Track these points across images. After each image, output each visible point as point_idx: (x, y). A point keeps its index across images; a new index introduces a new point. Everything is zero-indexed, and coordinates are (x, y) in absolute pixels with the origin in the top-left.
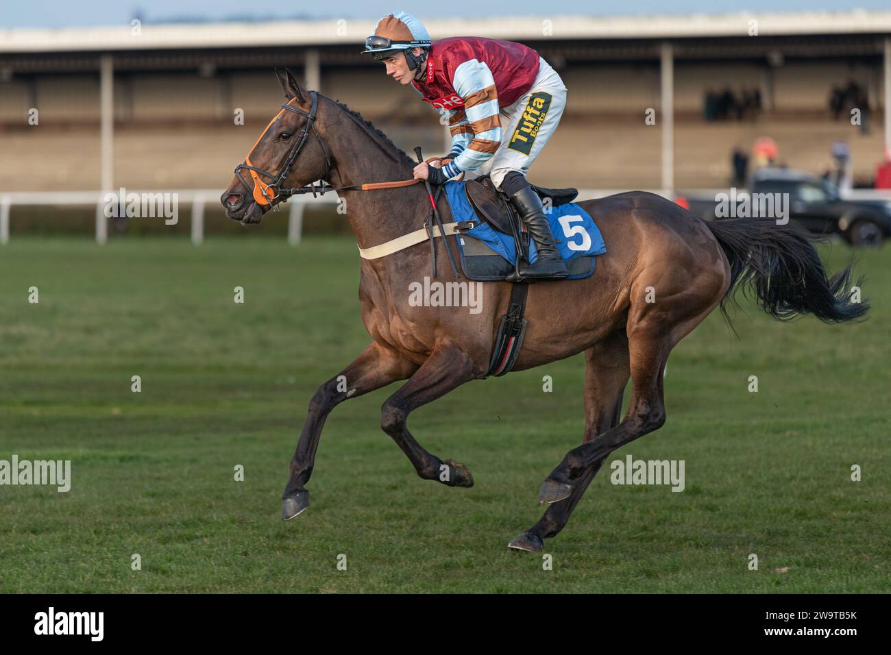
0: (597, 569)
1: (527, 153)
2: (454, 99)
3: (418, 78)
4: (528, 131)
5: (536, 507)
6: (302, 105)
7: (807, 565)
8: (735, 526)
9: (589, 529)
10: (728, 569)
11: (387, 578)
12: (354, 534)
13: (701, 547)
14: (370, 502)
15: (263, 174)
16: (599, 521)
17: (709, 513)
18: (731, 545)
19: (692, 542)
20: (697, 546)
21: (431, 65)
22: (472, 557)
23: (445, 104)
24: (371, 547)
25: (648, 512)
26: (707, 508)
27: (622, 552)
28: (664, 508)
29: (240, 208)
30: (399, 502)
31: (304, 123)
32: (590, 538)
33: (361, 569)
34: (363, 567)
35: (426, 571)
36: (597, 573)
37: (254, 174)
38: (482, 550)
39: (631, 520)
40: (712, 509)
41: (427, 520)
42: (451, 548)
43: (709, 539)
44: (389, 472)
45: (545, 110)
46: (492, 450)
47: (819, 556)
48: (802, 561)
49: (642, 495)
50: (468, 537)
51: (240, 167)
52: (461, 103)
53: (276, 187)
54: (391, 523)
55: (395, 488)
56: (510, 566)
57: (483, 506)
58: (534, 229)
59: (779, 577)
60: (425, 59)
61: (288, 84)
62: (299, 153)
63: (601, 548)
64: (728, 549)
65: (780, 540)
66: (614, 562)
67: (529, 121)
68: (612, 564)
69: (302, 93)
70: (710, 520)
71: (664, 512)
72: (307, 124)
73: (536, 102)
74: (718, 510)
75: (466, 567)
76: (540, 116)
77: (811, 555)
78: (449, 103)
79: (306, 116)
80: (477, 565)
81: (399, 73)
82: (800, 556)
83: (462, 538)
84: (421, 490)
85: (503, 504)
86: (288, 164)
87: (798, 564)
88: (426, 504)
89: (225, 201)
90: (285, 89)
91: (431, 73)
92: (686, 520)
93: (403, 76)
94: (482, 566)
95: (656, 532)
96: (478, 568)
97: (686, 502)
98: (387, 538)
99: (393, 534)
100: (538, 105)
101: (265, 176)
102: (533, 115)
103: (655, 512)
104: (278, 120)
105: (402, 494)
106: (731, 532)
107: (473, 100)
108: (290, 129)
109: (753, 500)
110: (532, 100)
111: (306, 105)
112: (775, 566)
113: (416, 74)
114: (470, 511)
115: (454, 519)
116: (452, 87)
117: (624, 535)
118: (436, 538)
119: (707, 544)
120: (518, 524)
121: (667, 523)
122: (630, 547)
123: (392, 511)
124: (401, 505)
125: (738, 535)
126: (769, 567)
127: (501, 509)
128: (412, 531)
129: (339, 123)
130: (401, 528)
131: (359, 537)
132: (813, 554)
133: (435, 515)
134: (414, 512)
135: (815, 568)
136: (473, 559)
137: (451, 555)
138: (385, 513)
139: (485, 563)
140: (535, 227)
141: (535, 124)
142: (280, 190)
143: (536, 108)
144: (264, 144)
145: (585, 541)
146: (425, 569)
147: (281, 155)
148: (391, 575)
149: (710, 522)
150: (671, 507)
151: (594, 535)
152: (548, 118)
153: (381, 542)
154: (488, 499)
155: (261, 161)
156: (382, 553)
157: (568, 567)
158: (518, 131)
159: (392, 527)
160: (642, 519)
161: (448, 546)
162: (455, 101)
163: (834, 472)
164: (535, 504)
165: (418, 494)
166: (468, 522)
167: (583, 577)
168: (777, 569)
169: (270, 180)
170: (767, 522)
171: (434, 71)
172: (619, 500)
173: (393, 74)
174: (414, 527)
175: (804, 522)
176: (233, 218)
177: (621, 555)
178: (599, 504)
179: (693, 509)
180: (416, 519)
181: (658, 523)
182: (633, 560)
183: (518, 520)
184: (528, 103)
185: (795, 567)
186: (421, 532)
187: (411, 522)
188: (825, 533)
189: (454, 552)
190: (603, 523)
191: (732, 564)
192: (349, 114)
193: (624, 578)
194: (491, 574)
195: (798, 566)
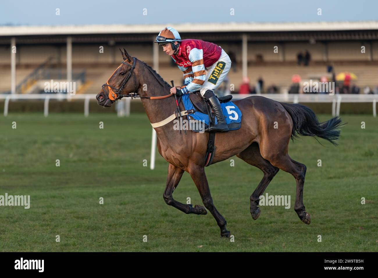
0: (126, 246)
1: (215, 84)
2: (188, 63)
3: (175, 53)
4: (216, 75)
5: (102, 221)
6: (129, 62)
7: (210, 245)
8: (181, 229)
9: (123, 230)
10: (178, 246)
11: (41, 250)
12: (28, 232)
13: (168, 237)
14: (35, 219)
15: (113, 88)
16: (127, 226)
17: (171, 224)
18: (180, 236)
19: (164, 235)
20: (166, 237)
21: (180, 49)
22: (75, 241)
23: (184, 64)
24: (35, 238)
25: (147, 223)
26: (170, 222)
27: (136, 239)
28: (153, 222)
29: (103, 101)
30: (47, 219)
31: (130, 69)
32: (123, 233)
33: (31, 246)
34: (32, 245)
35: (57, 247)
36: (126, 247)
37: (109, 88)
38: (80, 238)
39: (140, 226)
40: (172, 222)
41: (58, 227)
42: (67, 237)
43: (171, 234)
44: (43, 207)
45: (223, 68)
46: (84, 198)
47: (215, 241)
48: (208, 243)
49: (144, 217)
50: (74, 233)
51: (104, 85)
52: (191, 64)
53: (118, 94)
54: (43, 228)
55: (45, 214)
56: (91, 245)
57: (80, 221)
58: (217, 112)
59: (199, 249)
60: (178, 46)
61: (124, 54)
62: (127, 81)
63: (127, 238)
64: (178, 238)
65: (199, 234)
66: (133, 243)
67: (216, 72)
68: (132, 244)
69: (130, 58)
70: (171, 226)
71: (153, 223)
72: (131, 70)
73: (220, 65)
74: (175, 222)
75: (73, 245)
76: (221, 70)
77: (211, 241)
78: (186, 64)
79: (130, 66)
80: (78, 245)
81: (168, 51)
82: (207, 241)
83: (72, 234)
84: (55, 215)
85: (88, 220)
86: (123, 85)
87: (207, 244)
88: (57, 220)
89: (98, 98)
90: (123, 56)
91: (180, 52)
92: (162, 227)
93: (170, 52)
94: (80, 245)
95: (150, 231)
96: (78, 246)
97: (162, 219)
98: (41, 234)
99: (44, 232)
100: (220, 66)
101: (113, 89)
102: (218, 70)
103: (150, 223)
104: (120, 67)
105: (48, 216)
106: (180, 231)
107: (196, 64)
108: (124, 71)
109: (189, 218)
110: (218, 64)
111: (131, 62)
112: (197, 245)
113: (175, 52)
114: (75, 223)
115: (69, 226)
116: (188, 58)
117: (137, 232)
118: (61, 233)
119: (170, 236)
120: (94, 228)
121: (154, 228)
122: (139, 237)
123: (44, 223)
124: (47, 221)
125: (183, 232)
126: (195, 245)
127: (87, 222)
128: (52, 231)
129: (143, 70)
130: (47, 229)
131: (30, 234)
132: (212, 240)
133: (61, 224)
134: (53, 223)
135: (213, 246)
136: (76, 242)
137: (67, 241)
138: (41, 224)
139: (81, 244)
140: (217, 111)
141: (219, 73)
142: (119, 95)
143: (219, 67)
144: (114, 77)
145: (121, 235)
146: (57, 246)
147: (120, 81)
148: (43, 249)
149: (171, 227)
150: (156, 221)
151: (125, 232)
152: (224, 71)
153: (39, 235)
154: (82, 218)
155: (112, 83)
156: (39, 240)
157: (114, 245)
158: (212, 75)
159: (44, 229)
160: (144, 226)
161: (66, 237)
162: (188, 64)
163: (221, 207)
164: (101, 220)
165: (54, 216)
166: (74, 227)
167: (120, 249)
168: (198, 246)
169: (115, 91)
170: (194, 227)
171: (182, 51)
172: (135, 218)
173: (166, 51)
174: (52, 229)
175: (209, 227)
176: (100, 105)
177: (136, 240)
178: (127, 220)
179: (165, 222)
180: (53, 226)
181: (151, 228)
182: (140, 243)
183: (94, 226)
184: (216, 65)
185: (205, 245)
186: (55, 232)
187: (51, 227)
188: (217, 232)
189: (68, 239)
190: (128, 228)
191: (180, 244)
192: (147, 67)
193: (136, 249)
194: (83, 248)
195: (207, 245)
